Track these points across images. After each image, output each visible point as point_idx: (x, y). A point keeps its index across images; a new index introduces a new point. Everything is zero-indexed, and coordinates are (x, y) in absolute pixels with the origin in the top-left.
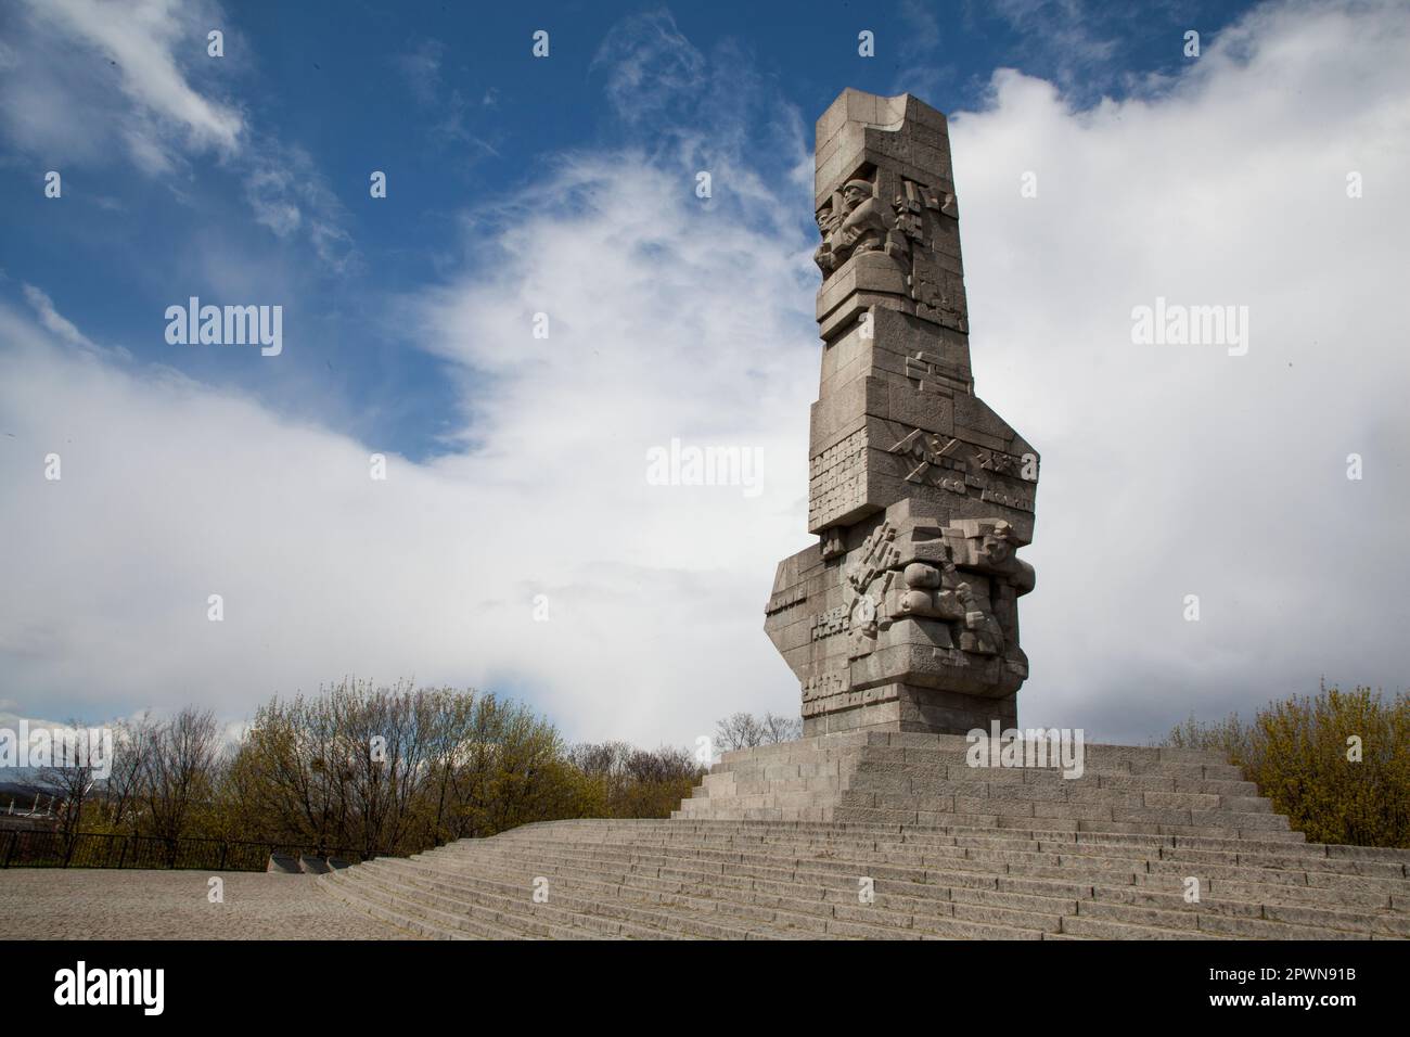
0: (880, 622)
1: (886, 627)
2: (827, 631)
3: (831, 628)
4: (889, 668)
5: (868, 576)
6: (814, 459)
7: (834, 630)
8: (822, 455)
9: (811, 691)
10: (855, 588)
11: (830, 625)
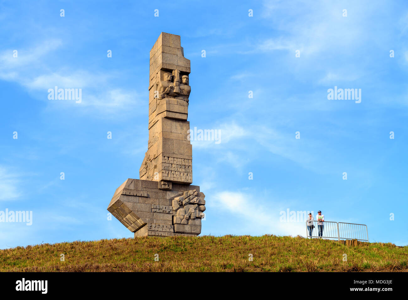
0: (192, 217)
1: (194, 219)
2: (161, 211)
3: (163, 211)
4: (194, 230)
5: (187, 203)
6: (164, 157)
7: (165, 212)
8: (168, 157)
9: (153, 228)
10: (179, 204)
11: (163, 210)
